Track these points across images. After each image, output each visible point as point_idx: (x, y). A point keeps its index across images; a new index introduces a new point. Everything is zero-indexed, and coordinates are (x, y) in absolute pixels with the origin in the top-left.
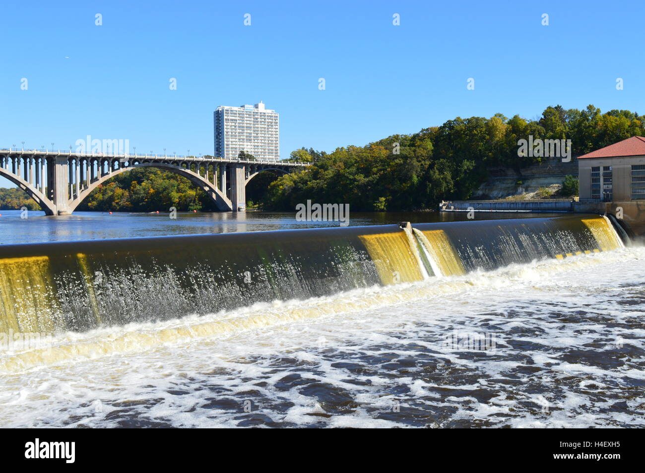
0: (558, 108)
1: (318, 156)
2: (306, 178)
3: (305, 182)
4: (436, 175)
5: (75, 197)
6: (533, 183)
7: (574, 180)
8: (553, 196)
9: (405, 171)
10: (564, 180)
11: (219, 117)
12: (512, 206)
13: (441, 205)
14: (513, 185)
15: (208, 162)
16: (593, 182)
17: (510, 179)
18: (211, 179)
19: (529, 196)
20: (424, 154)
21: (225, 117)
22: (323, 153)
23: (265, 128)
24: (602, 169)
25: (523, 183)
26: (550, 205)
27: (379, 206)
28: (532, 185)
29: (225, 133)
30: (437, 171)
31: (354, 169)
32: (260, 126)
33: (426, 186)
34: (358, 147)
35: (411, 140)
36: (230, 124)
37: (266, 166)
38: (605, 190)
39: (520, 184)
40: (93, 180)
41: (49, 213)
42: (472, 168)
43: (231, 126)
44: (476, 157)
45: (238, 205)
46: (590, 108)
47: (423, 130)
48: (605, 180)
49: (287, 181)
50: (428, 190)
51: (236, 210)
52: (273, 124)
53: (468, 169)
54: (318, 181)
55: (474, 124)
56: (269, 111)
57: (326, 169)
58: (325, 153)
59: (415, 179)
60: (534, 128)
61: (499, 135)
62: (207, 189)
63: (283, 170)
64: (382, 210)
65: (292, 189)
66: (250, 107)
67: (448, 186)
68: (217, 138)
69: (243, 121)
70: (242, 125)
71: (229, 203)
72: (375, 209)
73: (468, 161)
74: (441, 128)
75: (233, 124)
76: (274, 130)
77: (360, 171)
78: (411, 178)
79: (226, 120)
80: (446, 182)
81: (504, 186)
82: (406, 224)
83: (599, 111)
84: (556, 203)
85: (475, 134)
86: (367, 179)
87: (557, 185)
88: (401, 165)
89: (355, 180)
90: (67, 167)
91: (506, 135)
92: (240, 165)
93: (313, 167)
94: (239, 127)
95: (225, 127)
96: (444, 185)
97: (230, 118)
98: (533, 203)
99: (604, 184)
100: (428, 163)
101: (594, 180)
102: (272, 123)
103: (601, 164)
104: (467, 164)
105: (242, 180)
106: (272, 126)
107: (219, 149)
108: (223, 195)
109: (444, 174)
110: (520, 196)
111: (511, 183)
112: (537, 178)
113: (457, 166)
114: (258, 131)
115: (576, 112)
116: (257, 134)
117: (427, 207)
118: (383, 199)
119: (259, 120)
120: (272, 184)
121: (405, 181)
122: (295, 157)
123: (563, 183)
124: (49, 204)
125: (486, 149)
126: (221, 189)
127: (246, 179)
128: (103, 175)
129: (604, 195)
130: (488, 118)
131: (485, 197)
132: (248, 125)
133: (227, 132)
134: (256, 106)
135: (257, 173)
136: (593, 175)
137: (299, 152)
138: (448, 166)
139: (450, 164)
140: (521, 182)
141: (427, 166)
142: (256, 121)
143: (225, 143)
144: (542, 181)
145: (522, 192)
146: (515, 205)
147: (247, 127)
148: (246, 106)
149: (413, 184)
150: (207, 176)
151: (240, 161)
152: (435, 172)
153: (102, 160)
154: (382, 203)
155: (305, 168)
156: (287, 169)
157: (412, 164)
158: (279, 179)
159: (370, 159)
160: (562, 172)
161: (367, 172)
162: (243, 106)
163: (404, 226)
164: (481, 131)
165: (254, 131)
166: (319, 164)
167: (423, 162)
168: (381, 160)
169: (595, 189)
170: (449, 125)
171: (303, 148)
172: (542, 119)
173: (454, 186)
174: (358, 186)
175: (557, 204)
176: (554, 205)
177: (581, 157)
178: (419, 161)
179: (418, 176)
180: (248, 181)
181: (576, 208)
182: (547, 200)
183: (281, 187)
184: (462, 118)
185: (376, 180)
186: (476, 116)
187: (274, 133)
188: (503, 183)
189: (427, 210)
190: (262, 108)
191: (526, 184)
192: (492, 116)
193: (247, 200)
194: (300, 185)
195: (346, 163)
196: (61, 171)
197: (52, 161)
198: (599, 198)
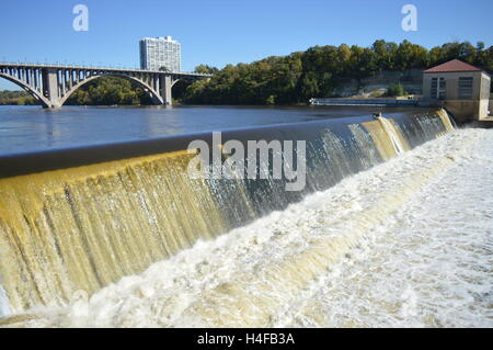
0: (382, 41)
2: (212, 83)
3: (214, 86)
4: (308, 82)
5: (62, 96)
6: (369, 88)
8: (384, 96)
9: (286, 79)
10: (389, 86)
11: (143, 45)
13: (310, 101)
14: (356, 89)
16: (432, 88)
17: (354, 85)
19: (367, 96)
20: (297, 69)
21: (147, 45)
22: (215, 68)
23: (172, 52)
24: (439, 79)
25: (363, 88)
27: (270, 101)
29: (147, 55)
30: (308, 80)
31: (249, 78)
32: (169, 50)
33: (301, 89)
35: (285, 60)
36: (151, 49)
37: (184, 76)
38: (440, 93)
39: (360, 88)
40: (74, 83)
41: (46, 106)
43: (151, 51)
44: (331, 70)
45: (167, 101)
47: (292, 54)
48: (441, 87)
49: (200, 85)
50: (303, 91)
51: (165, 104)
53: (328, 79)
55: (327, 51)
56: (174, 42)
59: (293, 85)
61: (347, 57)
62: (146, 90)
63: (194, 78)
67: (315, 89)
68: (142, 58)
69: (158, 47)
70: (158, 50)
71: (161, 100)
72: (268, 103)
73: (327, 73)
74: (306, 52)
75: (153, 49)
76: (178, 53)
77: (253, 78)
78: (290, 83)
80: (314, 86)
81: (349, 89)
83: (410, 43)
84: (385, 100)
85: (330, 57)
86: (259, 84)
87: (384, 89)
88: (282, 75)
89: (251, 84)
90: (55, 75)
91: (351, 57)
92: (168, 75)
93: (216, 77)
94: (156, 51)
95: (147, 51)
96: (313, 88)
97: (150, 45)
98: (371, 100)
99: (440, 89)
100: (300, 74)
101: (433, 86)
102: (176, 49)
103: (438, 76)
104: (327, 76)
105: (169, 84)
106: (176, 51)
107: (143, 65)
108: (157, 94)
109: (312, 81)
110: (362, 96)
111: (354, 88)
112: (371, 84)
113: (321, 76)
115: (394, 45)
116: (167, 56)
117: (302, 101)
118: (272, 97)
119: (168, 47)
120: (189, 87)
121: (285, 85)
122: (199, 70)
123: (388, 88)
124: (45, 100)
125: (337, 66)
126: (155, 90)
128: (80, 80)
129: (440, 96)
131: (337, 96)
133: (149, 55)
134: (166, 38)
135: (177, 80)
136: (433, 83)
137: (199, 67)
138: (315, 76)
141: (300, 76)
142: (166, 48)
143: (148, 61)
144: (374, 86)
145: (362, 93)
146: (359, 101)
147: (161, 51)
148: (160, 38)
149: (291, 88)
150: (147, 81)
152: (306, 80)
153: (78, 71)
154: (271, 99)
155: (208, 77)
156: (197, 78)
157: (291, 75)
158: (193, 84)
159: (259, 71)
160: (387, 81)
161: (258, 79)
162: (158, 38)
164: (334, 54)
165: (165, 54)
167: (297, 74)
168: (267, 72)
169: (434, 92)
171: (201, 65)
173: (319, 89)
174: (253, 88)
177: (425, 71)
178: (295, 73)
179: (295, 82)
180: (172, 85)
182: (380, 99)
183: (196, 89)
184: (320, 46)
185: (266, 85)
187: (177, 55)
189: (302, 104)
190: (169, 39)
191: (365, 88)
192: (340, 45)
193: (173, 96)
194: (210, 88)
195: (241, 74)
196: (52, 77)
197: (45, 71)
198: (437, 98)
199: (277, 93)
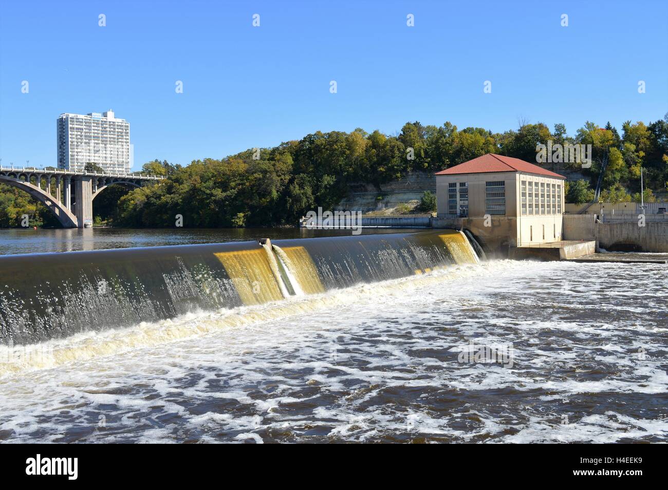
0: (416, 124)
1: (172, 169)
2: (159, 192)
3: (159, 197)
4: (296, 190)
6: (392, 198)
7: (432, 195)
8: (412, 212)
9: (264, 186)
10: (423, 196)
11: (62, 125)
12: (372, 221)
13: (301, 221)
14: (373, 200)
15: (50, 173)
16: (450, 198)
17: (370, 195)
18: (53, 193)
19: (389, 212)
20: (284, 169)
21: (70, 126)
22: (178, 166)
23: (114, 138)
24: (458, 185)
25: (383, 199)
26: (409, 221)
27: (237, 222)
28: (391, 201)
29: (70, 143)
30: (297, 187)
31: (211, 183)
32: (109, 136)
33: (286, 201)
34: (215, 159)
35: (270, 154)
36: (76, 133)
37: (116, 179)
38: (461, 206)
39: (380, 199)
42: (332, 183)
43: (77, 135)
44: (337, 172)
45: (85, 222)
46: (447, 124)
47: (283, 144)
48: (461, 196)
49: (138, 196)
50: (288, 205)
51: (81, 227)
52: (124, 134)
53: (330, 185)
54: (172, 195)
55: (334, 138)
56: (120, 120)
57: (181, 183)
58: (180, 166)
59: (275, 194)
60: (393, 144)
61: (359, 151)
62: (49, 203)
63: (134, 184)
64: (241, 227)
65: (144, 204)
66: (97, 116)
67: (308, 201)
68: (61, 148)
69: (90, 130)
70: (88, 134)
71: (74, 219)
72: (233, 225)
73: (328, 175)
74: (301, 142)
75: (79, 133)
76: (125, 140)
77: (217, 185)
78: (270, 193)
79: (71, 128)
80: (307, 197)
81: (364, 201)
82: (266, 240)
83: (455, 128)
84: (415, 218)
85: (336, 149)
86: (224, 194)
87: (416, 201)
88: (260, 179)
89: (212, 195)
91: (366, 151)
92: (87, 178)
93: (167, 181)
94: (86, 136)
95: (70, 136)
96: (305, 200)
97: (76, 126)
98: (392, 219)
99: (461, 200)
100: (288, 177)
101: (451, 196)
102: (122, 133)
103: (458, 180)
104: (328, 180)
105: (89, 194)
106: (122, 136)
107: (63, 160)
108: (68, 210)
109: (304, 189)
110: (380, 212)
111: (372, 199)
112: (396, 193)
113: (318, 181)
114: (107, 141)
115: (434, 129)
116: (106, 145)
117: (287, 222)
118: (241, 215)
119: (108, 129)
120: (122, 198)
121: (264, 196)
122: (148, 170)
123: (422, 199)
125: (346, 164)
126: (64, 203)
127: (93, 193)
129: (461, 210)
130: (348, 133)
132: (96, 135)
133: (72, 142)
134: (105, 115)
135: (105, 187)
136: (450, 191)
137: (152, 164)
138: (309, 181)
139: (310, 179)
140: (381, 198)
141: (286, 181)
142: (104, 131)
143: (70, 153)
144: (401, 196)
145: (382, 207)
146: (375, 220)
147: (94, 137)
148: (93, 114)
149: (272, 199)
150: (48, 189)
151: (87, 174)
152: (295, 187)
154: (240, 218)
155: (158, 182)
156: (138, 183)
157: (272, 179)
158: (130, 194)
159: (228, 173)
160: (420, 188)
161: (224, 186)
162: (90, 114)
163: (264, 243)
164: (341, 146)
165: (102, 141)
166: (174, 177)
167: (283, 177)
168: (239, 175)
169: (452, 205)
170: (309, 139)
171: (156, 161)
172: (401, 135)
173: (314, 201)
174: (215, 201)
175: (416, 220)
176: (412, 221)
177: (438, 173)
178: (279, 176)
179: (277, 191)
180: (95, 195)
181: (434, 223)
182: (406, 216)
183: (132, 202)
184: (323, 132)
185: (234, 195)
186: (336, 131)
187: (125, 144)
188: (364, 199)
189: (288, 226)
190: (111, 116)
191: (385, 200)
192: (352, 130)
193: (95, 215)
194: (153, 200)
195: (202, 177)
198: (456, 214)
199: (252, 208)
